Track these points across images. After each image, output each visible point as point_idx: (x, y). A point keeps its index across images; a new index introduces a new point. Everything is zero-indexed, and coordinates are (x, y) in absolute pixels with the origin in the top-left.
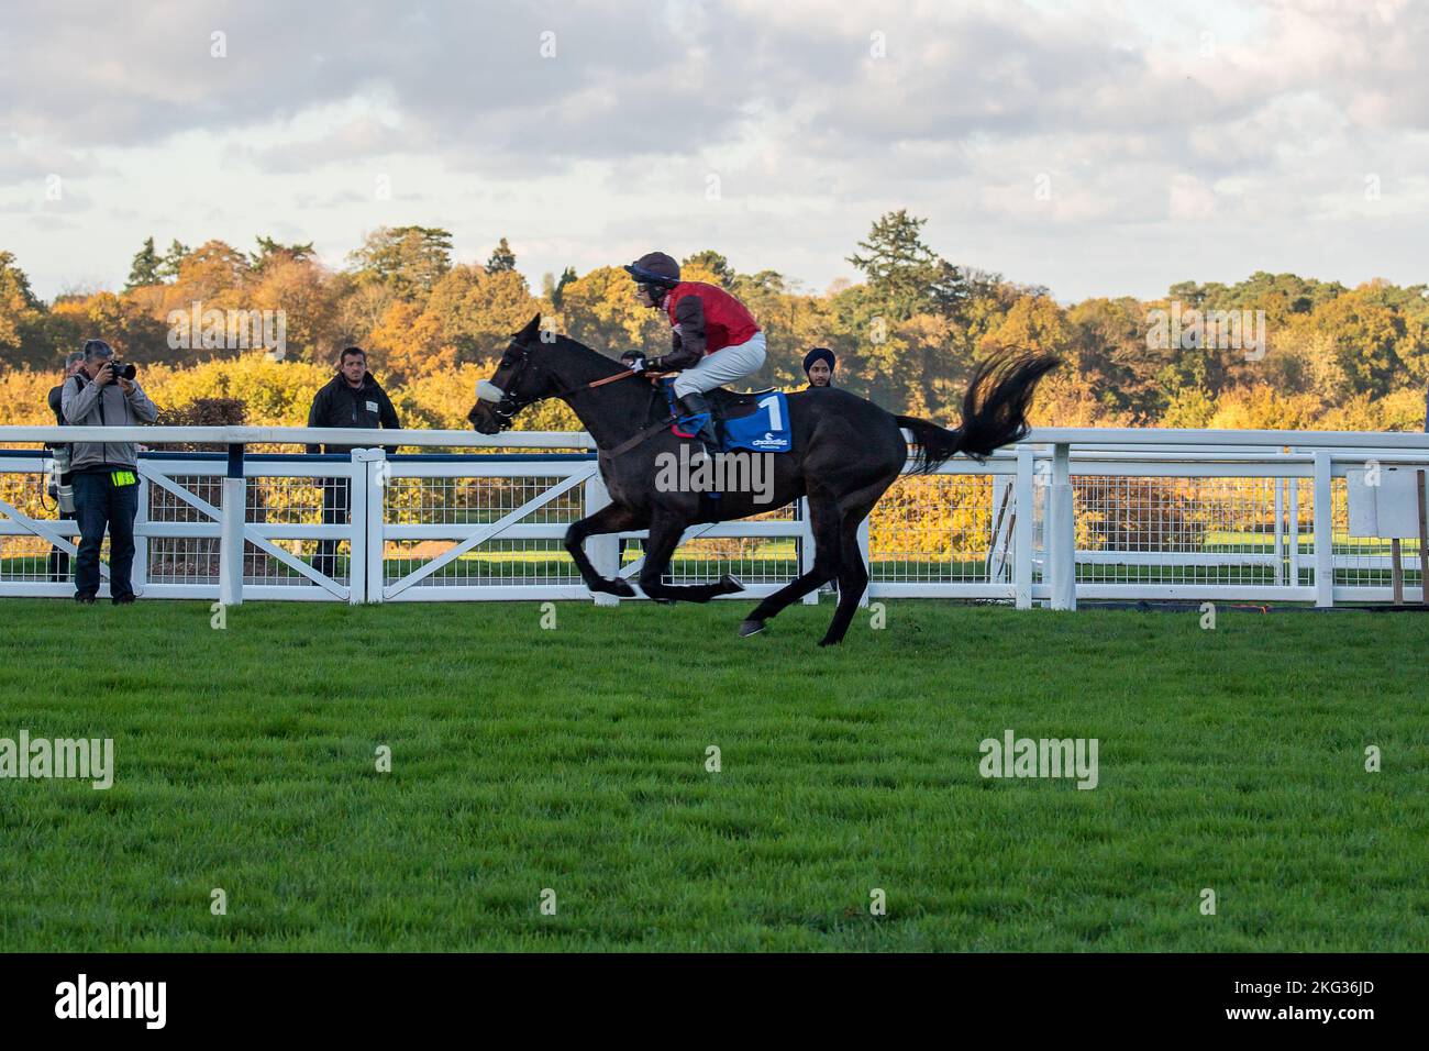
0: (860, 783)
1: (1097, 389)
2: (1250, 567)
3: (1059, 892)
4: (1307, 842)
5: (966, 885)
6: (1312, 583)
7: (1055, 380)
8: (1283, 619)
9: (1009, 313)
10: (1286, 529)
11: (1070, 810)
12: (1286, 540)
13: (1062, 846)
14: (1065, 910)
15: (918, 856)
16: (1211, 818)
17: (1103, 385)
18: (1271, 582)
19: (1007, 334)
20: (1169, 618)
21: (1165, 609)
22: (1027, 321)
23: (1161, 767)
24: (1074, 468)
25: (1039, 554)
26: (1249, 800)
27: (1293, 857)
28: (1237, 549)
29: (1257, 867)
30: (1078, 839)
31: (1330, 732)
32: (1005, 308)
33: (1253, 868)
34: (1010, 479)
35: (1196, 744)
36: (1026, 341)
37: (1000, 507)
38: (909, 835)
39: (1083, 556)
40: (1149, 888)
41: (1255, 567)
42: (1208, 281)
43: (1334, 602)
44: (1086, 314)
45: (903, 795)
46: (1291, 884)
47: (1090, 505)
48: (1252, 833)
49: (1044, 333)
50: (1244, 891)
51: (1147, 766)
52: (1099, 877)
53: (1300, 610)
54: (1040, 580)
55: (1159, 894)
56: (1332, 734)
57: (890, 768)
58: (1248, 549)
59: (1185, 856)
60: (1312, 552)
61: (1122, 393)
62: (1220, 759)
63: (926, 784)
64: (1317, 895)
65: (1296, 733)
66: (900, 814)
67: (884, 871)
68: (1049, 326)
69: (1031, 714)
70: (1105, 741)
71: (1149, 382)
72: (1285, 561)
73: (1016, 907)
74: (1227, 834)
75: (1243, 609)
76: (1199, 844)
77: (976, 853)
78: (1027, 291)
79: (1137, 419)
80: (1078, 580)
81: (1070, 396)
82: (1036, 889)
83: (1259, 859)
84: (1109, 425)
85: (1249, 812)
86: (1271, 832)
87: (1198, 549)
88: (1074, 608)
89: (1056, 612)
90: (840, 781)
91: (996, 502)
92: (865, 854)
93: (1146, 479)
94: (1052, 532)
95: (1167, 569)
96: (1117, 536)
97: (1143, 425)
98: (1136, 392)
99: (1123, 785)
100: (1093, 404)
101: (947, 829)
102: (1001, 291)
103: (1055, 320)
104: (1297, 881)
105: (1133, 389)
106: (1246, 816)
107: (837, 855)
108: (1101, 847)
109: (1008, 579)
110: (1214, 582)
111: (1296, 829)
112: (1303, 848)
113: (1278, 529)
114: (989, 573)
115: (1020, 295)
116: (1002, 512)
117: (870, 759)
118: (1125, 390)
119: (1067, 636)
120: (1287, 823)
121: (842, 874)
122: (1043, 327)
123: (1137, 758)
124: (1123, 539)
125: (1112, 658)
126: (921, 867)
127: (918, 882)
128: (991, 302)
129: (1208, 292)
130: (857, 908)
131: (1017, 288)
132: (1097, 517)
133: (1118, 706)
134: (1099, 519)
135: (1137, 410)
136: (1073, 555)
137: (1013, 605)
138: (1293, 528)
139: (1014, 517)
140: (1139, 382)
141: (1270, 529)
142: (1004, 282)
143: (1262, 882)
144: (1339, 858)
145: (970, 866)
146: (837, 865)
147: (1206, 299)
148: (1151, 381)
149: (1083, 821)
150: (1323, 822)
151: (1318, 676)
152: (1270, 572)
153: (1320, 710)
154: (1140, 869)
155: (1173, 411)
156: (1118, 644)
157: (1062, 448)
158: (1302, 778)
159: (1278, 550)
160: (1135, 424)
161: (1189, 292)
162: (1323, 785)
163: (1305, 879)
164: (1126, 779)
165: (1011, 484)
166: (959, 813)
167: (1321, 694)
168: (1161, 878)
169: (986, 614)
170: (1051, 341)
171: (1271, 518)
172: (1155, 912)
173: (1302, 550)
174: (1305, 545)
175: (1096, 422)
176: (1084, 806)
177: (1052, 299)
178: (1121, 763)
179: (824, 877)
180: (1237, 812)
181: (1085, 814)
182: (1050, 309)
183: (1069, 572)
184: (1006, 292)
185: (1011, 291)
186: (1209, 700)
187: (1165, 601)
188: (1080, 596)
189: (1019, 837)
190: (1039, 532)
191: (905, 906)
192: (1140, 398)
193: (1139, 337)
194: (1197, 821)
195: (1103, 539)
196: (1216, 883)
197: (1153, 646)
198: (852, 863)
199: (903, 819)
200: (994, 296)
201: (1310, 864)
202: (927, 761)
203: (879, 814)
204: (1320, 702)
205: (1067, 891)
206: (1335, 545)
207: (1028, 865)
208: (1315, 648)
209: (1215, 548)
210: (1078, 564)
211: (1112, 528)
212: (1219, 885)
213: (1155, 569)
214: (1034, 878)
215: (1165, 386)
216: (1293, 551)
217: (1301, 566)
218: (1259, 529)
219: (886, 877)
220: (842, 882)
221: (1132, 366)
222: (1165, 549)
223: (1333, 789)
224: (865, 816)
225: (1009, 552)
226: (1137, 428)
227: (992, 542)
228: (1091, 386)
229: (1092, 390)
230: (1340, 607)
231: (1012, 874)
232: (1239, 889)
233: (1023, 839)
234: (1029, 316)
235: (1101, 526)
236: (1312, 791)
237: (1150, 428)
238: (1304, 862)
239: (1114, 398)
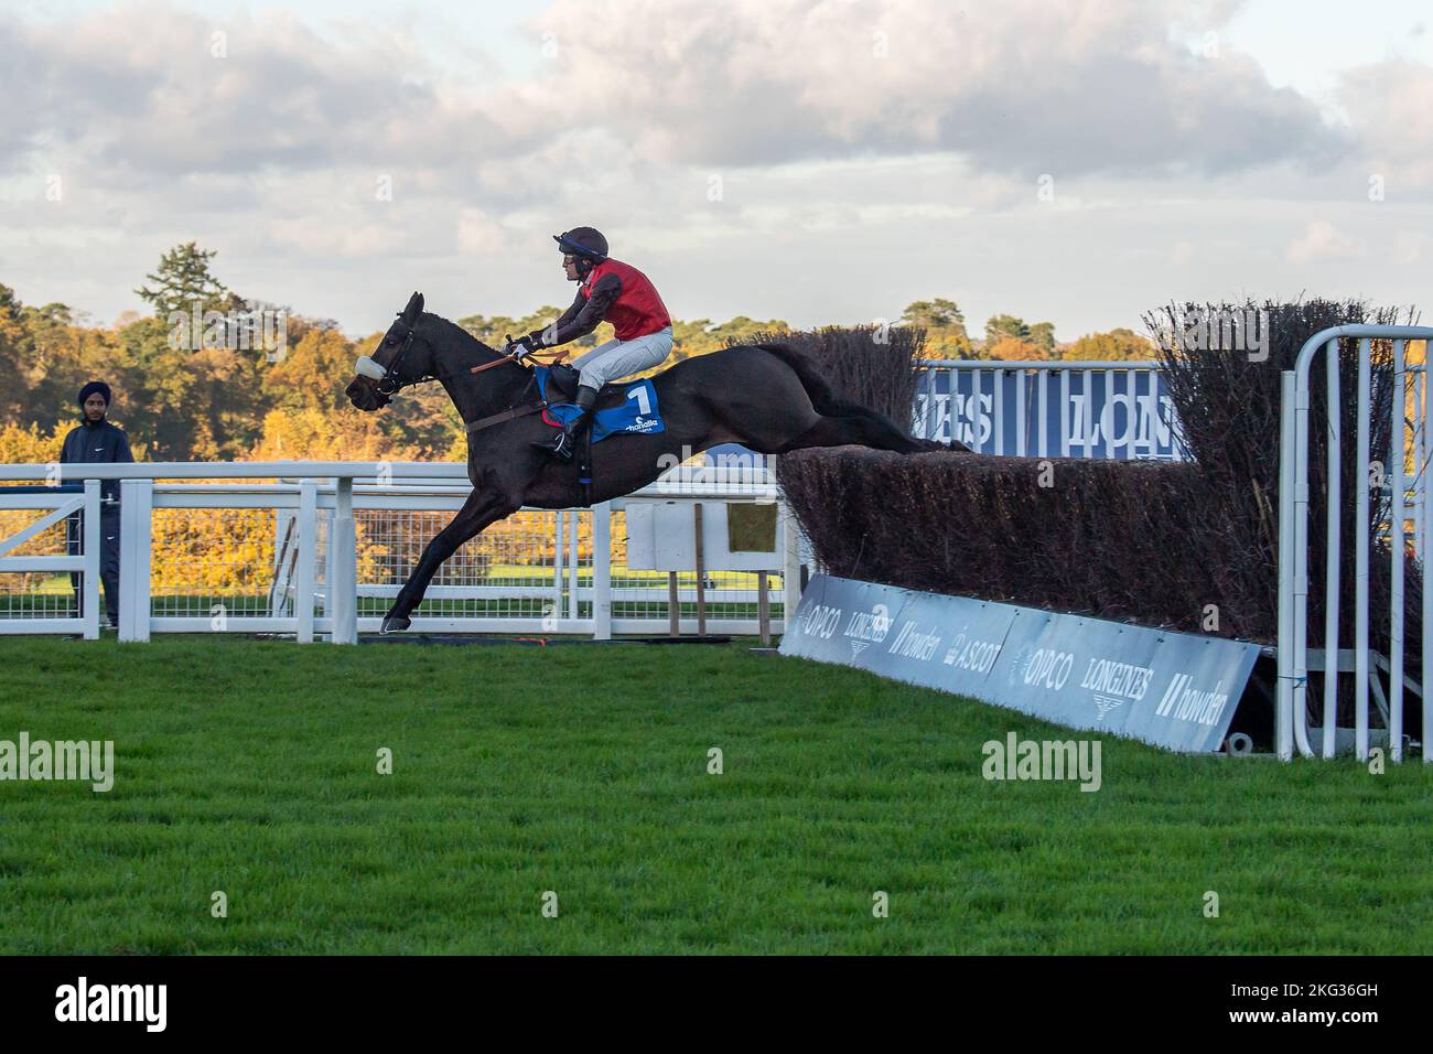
0: (136, 819)
1: (384, 422)
2: (529, 600)
3: (331, 926)
4: (579, 873)
5: (239, 921)
6: (591, 616)
7: (343, 412)
8: (562, 652)
9: (299, 346)
10: (566, 563)
11: (344, 844)
12: (566, 572)
13: (336, 881)
14: (336, 944)
15: (190, 893)
16: (483, 851)
17: (391, 419)
18: (549, 615)
19: (295, 367)
20: (449, 652)
21: (445, 642)
22: (315, 355)
23: (437, 801)
24: (357, 502)
25: (321, 588)
26: (522, 832)
27: (563, 889)
28: (517, 582)
29: (527, 899)
30: (352, 873)
31: (604, 765)
32: (294, 341)
33: (524, 900)
34: (295, 512)
35: (471, 776)
36: (314, 374)
37: (283, 540)
38: (183, 870)
39: (365, 590)
40: (420, 921)
41: (535, 600)
42: (496, 316)
43: (612, 634)
45: (178, 831)
47: (373, 538)
48: (525, 865)
49: (332, 367)
50: (514, 923)
51: (423, 799)
52: (372, 911)
53: (579, 643)
54: (322, 614)
55: (430, 927)
56: (607, 765)
57: (164, 804)
58: (528, 582)
59: (457, 889)
60: (591, 586)
61: (409, 427)
62: (495, 792)
63: (202, 820)
64: (587, 927)
65: (571, 764)
66: (175, 849)
67: (157, 907)
68: (337, 359)
69: (309, 749)
71: (436, 416)
72: (565, 594)
73: (288, 942)
74: (499, 866)
75: (523, 643)
76: (471, 877)
77: (250, 889)
78: (316, 324)
79: (423, 452)
80: (360, 614)
81: (357, 430)
82: (308, 924)
83: (529, 891)
84: (396, 458)
85: (524, 844)
86: (542, 864)
87: (479, 583)
88: (355, 642)
89: (336, 645)
90: (116, 817)
91: (280, 539)
92: (138, 890)
93: (431, 513)
94: (334, 565)
95: (447, 603)
96: (399, 571)
97: (430, 458)
98: (422, 426)
99: (398, 819)
100: (379, 437)
101: (221, 865)
102: (289, 324)
103: (344, 353)
104: (567, 913)
105: (420, 423)
106: (518, 847)
107: (110, 893)
108: (374, 881)
109: (290, 613)
110: (494, 615)
111: (567, 860)
112: (573, 879)
113: (559, 562)
114: (271, 607)
115: (308, 329)
116: (285, 545)
117: (146, 795)
118: (413, 424)
119: (348, 670)
120: (560, 855)
121: (114, 912)
122: (332, 360)
123: (412, 792)
125: (392, 691)
126: (194, 903)
127: (189, 918)
129: (495, 326)
130: (128, 946)
131: (306, 322)
132: (383, 551)
134: (385, 553)
135: (423, 443)
136: (354, 588)
137: (295, 639)
138: (573, 561)
139: (296, 551)
140: (426, 416)
141: (550, 562)
142: (293, 316)
143: (533, 914)
144: (609, 890)
145: (243, 901)
146: (109, 902)
147: (493, 333)
148: (439, 415)
149: (357, 855)
150: (594, 855)
151: (593, 708)
152: (549, 604)
153: (594, 742)
154: (413, 902)
155: (459, 444)
156: (397, 677)
157: (345, 482)
158: (574, 810)
159: (558, 583)
160: (422, 458)
161: (477, 326)
162: (595, 817)
163: (575, 910)
164: (402, 813)
165: (294, 519)
166: (234, 849)
167: (596, 727)
168: (433, 912)
169: (268, 648)
170: (339, 374)
171: (552, 551)
172: (426, 945)
173: (582, 583)
174: (584, 578)
175: (383, 456)
176: (359, 839)
177: (341, 333)
178: (397, 797)
179: (96, 914)
180: (510, 844)
181: (359, 848)
182: (338, 343)
183: (351, 605)
184: (297, 325)
185: (300, 325)
186: (485, 734)
187: (445, 634)
188: (361, 631)
189: (292, 872)
190: (322, 566)
191: (177, 943)
192: (427, 431)
194: (470, 854)
195: (388, 572)
196: (487, 915)
197: (432, 679)
198: (124, 900)
199: (177, 855)
201: (580, 895)
202: (205, 797)
203: (154, 850)
204: (593, 735)
205: (339, 925)
206: (612, 578)
207: (301, 900)
208: (593, 681)
209: (497, 582)
210: (359, 598)
211: (394, 561)
212: (490, 918)
213: (436, 603)
214: (306, 912)
215: (452, 420)
216: (573, 583)
217: (581, 599)
218: (540, 564)
219: (158, 913)
220: (114, 920)
221: (419, 400)
222: (447, 582)
223: (605, 820)
224: (139, 853)
225: (292, 587)
226: (423, 461)
227: (276, 577)
228: (379, 419)
229: (379, 424)
230: (618, 639)
231: (285, 909)
232: (510, 921)
233: (297, 873)
234: (318, 350)
235: (383, 560)
236: (584, 822)
237: (436, 462)
238: (575, 893)
239: (401, 432)
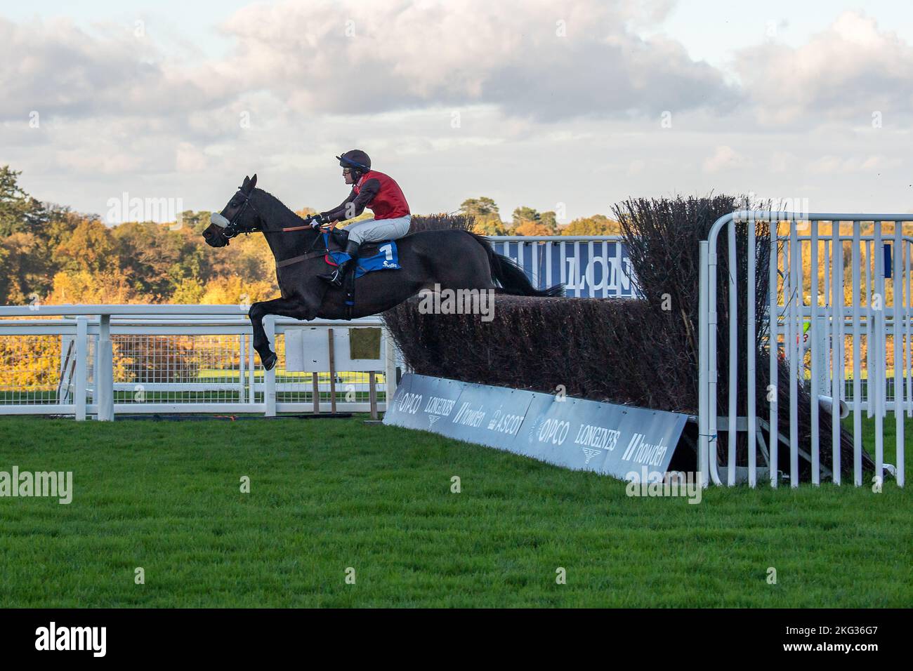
1: (131, 279)
2: (224, 392)
3: (98, 601)
4: (255, 566)
6: (263, 401)
7: (104, 273)
8: (245, 425)
9: (75, 231)
10: (247, 367)
11: (107, 548)
12: (247, 374)
13: (101, 572)
15: (8, 581)
16: (195, 552)
17: (134, 277)
18: (237, 401)
19: (73, 245)
20: (172, 425)
21: (170, 419)
22: (86, 237)
23: (165, 520)
24: (113, 331)
25: (90, 386)
26: (221, 540)
27: (246, 575)
28: (216, 380)
29: (223, 582)
30: (112, 567)
31: (272, 496)
32: (72, 228)
33: (221, 583)
34: (73, 337)
35: (187, 504)
36: (85, 249)
37: (66, 355)
39: (118, 386)
40: (155, 597)
41: (227, 392)
42: (201, 211)
43: (277, 413)
44: (124, 232)
46: (245, 592)
47: (124, 353)
48: (221, 561)
49: (97, 244)
50: (215, 598)
51: (156, 519)
53: (255, 418)
54: (91, 402)
56: (274, 496)
58: (223, 380)
59: (180, 576)
60: (263, 382)
61: (146, 282)
62: (202, 514)
63: (15, 534)
65: (251, 496)
68: (100, 239)
69: (84, 488)
70: (130, 504)
71: (163, 275)
72: (247, 388)
74: (205, 561)
75: (220, 419)
76: (187, 568)
77: (46, 578)
78: (86, 217)
79: (155, 298)
80: (115, 402)
81: (113, 284)
83: (225, 577)
84: (138, 302)
85: (221, 547)
86: (234, 559)
87: (192, 381)
88: (112, 420)
89: (100, 422)
91: (64, 354)
93: (160, 337)
94: (99, 373)
95: (172, 394)
96: (140, 374)
97: (159, 302)
98: (155, 281)
99: (141, 532)
100: (127, 289)
101: (28, 563)
102: (69, 217)
103: (104, 236)
104: (249, 591)
105: (153, 279)
106: (218, 549)
108: (126, 572)
109: (71, 402)
110: (201, 401)
111: (249, 557)
112: (253, 569)
113: (242, 367)
114: (59, 398)
115: (81, 220)
116: (68, 358)
118: (149, 280)
119: (108, 438)
120: (244, 554)
122: (96, 240)
123: (150, 515)
124: (144, 374)
125: (136, 451)
126: (10, 587)
127: (8, 597)
128: (63, 224)
129: (200, 217)
131: (80, 216)
132: (130, 361)
133: (139, 482)
134: (132, 363)
135: (155, 292)
136: (112, 385)
137: (74, 418)
138: (251, 367)
139: (75, 362)
140: (157, 275)
141: (237, 367)
142: (71, 212)
143: (227, 591)
144: (275, 576)
145: (42, 586)
147: (199, 221)
148: (165, 274)
149: (115, 556)
150: (266, 552)
151: (265, 460)
152: (236, 394)
153: (265, 482)
155: (178, 293)
156: (138, 442)
157: (105, 318)
158: (253, 525)
159: (242, 380)
160: (155, 302)
161: (189, 217)
162: (267, 529)
163: (254, 589)
164: (143, 529)
165: (73, 341)
166: (36, 553)
167: (267, 472)
169: (57, 424)
170: (101, 249)
171: (238, 360)
173: (257, 380)
174: (259, 377)
175: (130, 301)
176: (116, 545)
177: (102, 222)
180: (212, 547)
181: (116, 551)
182: (101, 229)
183: (109, 396)
184: (73, 218)
185: (76, 217)
186: (196, 477)
187: (170, 414)
188: (116, 412)
189: (73, 567)
190: (91, 372)
192: (158, 285)
193: (158, 246)
194: (187, 554)
195: (133, 375)
197: (162, 443)
200: (65, 220)
201: (257, 579)
202: (16, 519)
204: (265, 477)
205: (103, 600)
206: (277, 377)
207: (79, 585)
208: (264, 442)
209: (203, 380)
210: (115, 391)
211: (137, 367)
213: (164, 394)
215: (173, 277)
216: (251, 380)
217: (257, 391)
218: (230, 368)
221: (152, 265)
222: (171, 381)
223: (273, 531)
225: (72, 385)
226: (155, 304)
227: (62, 379)
228: (127, 277)
229: (127, 280)
230: (280, 416)
231: (69, 591)
232: (212, 597)
234: (87, 233)
235: (130, 367)
236: (260, 532)
237: (163, 304)
238: (254, 578)
239: (141, 285)
